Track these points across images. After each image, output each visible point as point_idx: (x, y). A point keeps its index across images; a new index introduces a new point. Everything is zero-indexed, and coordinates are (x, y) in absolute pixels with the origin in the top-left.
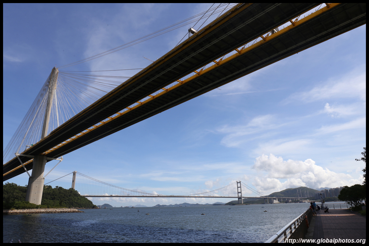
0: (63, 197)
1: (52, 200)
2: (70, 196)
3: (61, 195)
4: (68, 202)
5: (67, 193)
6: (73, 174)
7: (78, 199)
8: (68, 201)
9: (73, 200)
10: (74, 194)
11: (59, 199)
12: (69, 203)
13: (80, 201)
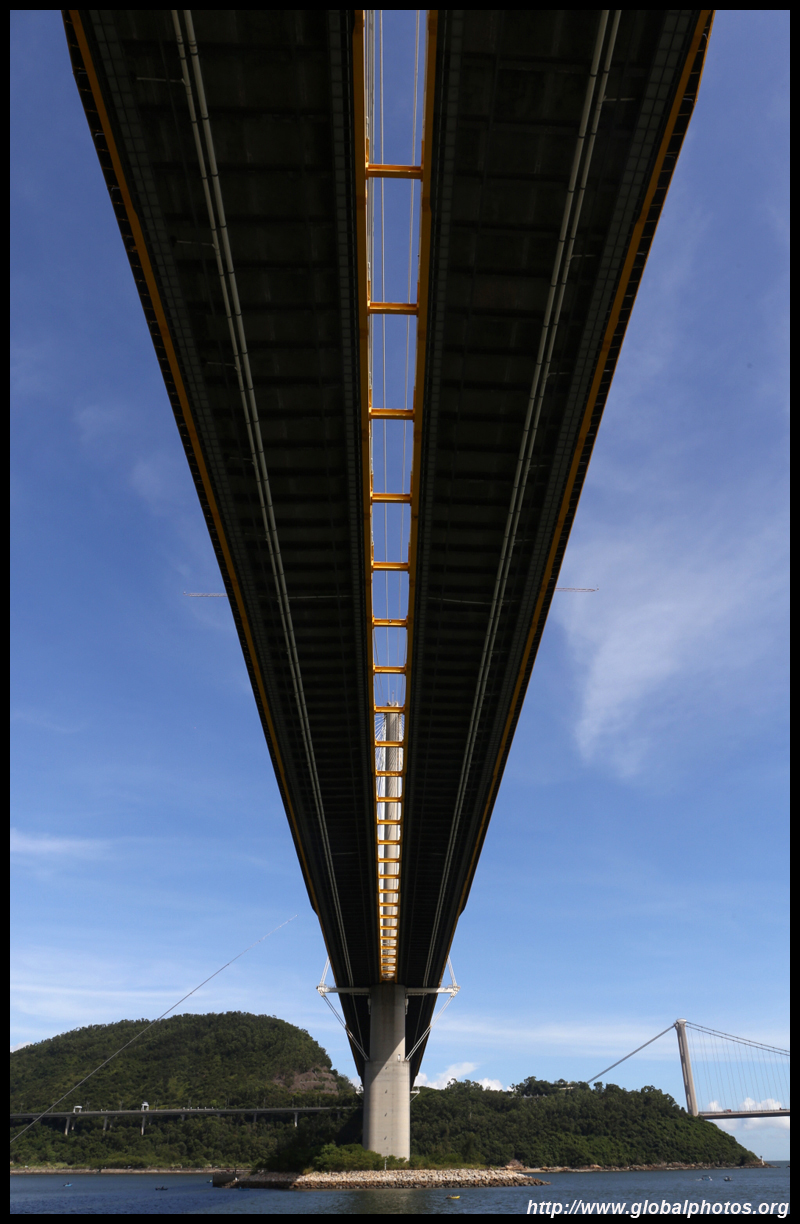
0: (622, 1124)
1: (583, 1134)
2: (644, 1117)
3: (612, 1117)
4: (639, 1143)
5: (633, 1107)
6: (674, 1031)
7: (677, 1127)
8: (640, 1139)
9: (658, 1132)
10: (660, 1111)
11: (609, 1131)
12: (645, 1146)
13: (683, 1134)
